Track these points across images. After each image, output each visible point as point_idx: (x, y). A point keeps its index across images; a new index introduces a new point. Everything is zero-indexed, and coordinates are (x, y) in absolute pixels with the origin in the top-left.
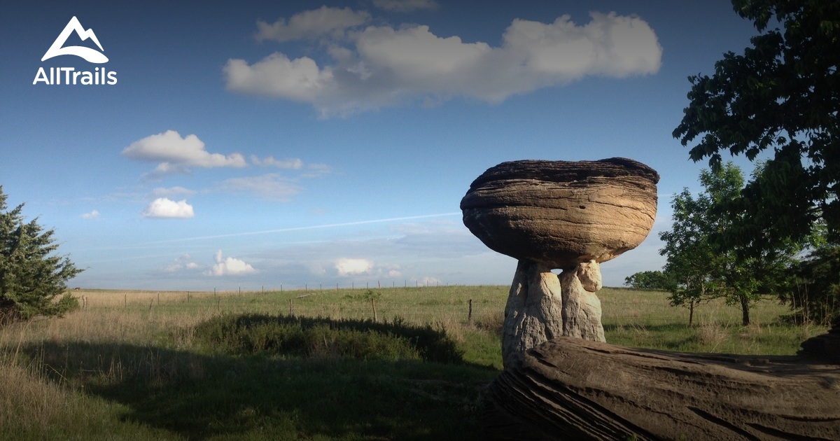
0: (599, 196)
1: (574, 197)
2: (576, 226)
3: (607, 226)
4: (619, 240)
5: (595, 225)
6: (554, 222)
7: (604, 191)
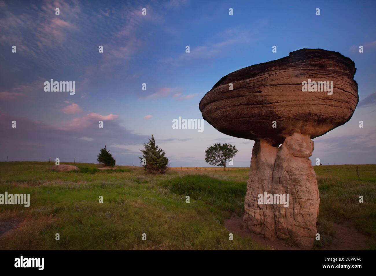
0: (272, 80)
1: (248, 86)
2: (259, 107)
3: (290, 103)
4: (310, 113)
5: (278, 104)
6: (239, 107)
7: (275, 75)
